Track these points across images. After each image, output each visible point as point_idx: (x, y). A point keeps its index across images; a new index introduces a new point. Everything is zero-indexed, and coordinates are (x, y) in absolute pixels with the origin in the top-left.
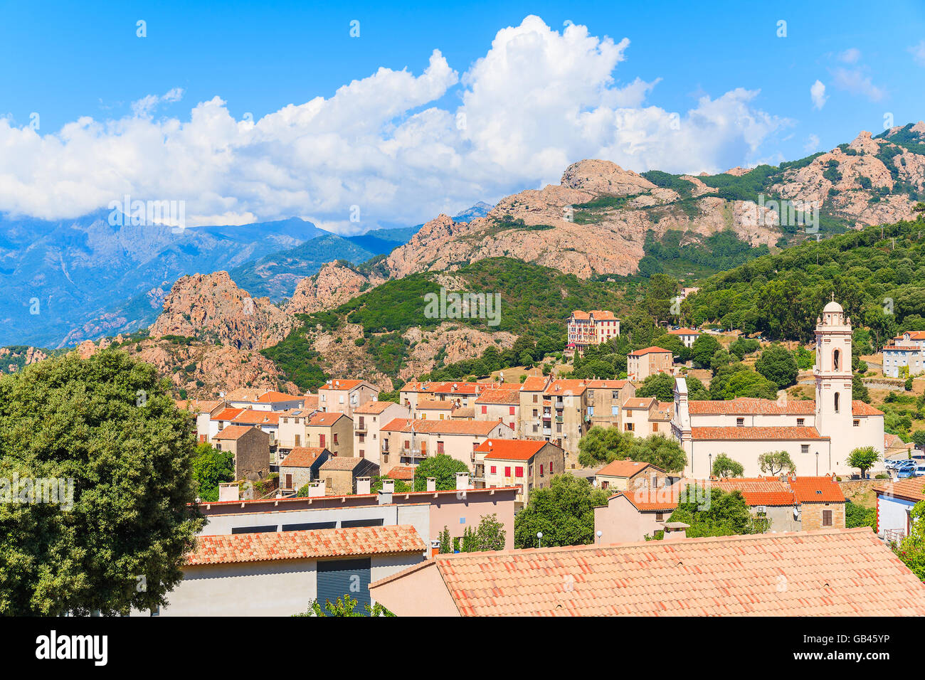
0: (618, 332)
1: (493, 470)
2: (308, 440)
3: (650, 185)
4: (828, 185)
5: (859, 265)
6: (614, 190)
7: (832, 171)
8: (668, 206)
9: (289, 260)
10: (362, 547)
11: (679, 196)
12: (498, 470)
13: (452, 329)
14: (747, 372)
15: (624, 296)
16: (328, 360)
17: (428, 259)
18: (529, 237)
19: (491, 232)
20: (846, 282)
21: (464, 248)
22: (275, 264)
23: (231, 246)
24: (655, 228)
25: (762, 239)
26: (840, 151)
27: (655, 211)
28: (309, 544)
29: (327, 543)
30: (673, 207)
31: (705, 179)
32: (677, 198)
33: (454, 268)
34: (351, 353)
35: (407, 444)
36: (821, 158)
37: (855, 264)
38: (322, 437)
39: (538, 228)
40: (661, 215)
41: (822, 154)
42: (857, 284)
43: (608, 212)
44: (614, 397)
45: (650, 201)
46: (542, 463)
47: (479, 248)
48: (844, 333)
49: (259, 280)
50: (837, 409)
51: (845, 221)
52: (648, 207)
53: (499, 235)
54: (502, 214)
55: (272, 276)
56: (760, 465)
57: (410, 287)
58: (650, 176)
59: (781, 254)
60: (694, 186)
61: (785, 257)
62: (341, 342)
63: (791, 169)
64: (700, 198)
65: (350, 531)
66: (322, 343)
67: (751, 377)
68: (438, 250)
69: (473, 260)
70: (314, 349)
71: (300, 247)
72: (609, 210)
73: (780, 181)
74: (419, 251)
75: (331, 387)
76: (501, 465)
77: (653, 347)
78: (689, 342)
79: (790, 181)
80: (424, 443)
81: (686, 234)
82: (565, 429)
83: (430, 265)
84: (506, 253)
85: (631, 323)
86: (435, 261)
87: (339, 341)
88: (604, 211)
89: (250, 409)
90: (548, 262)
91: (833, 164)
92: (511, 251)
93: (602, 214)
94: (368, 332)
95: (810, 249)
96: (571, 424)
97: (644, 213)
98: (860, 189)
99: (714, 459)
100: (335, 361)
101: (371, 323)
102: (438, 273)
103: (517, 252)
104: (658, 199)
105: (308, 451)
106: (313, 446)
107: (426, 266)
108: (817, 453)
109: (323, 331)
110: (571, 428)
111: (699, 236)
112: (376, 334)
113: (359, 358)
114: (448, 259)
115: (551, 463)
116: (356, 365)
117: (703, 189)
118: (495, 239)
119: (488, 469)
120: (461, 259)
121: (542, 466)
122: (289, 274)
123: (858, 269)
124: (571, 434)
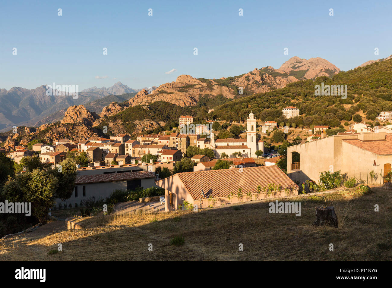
0: (193, 121)
1: (164, 158)
2: (112, 151)
3: (200, 82)
4: (246, 82)
6: (191, 83)
7: (248, 79)
10: (139, 176)
12: (165, 158)
14: (227, 131)
17: (140, 101)
18: (168, 96)
19: (158, 94)
21: (150, 98)
24: (202, 93)
25: (230, 96)
26: (250, 73)
27: (202, 89)
28: (125, 176)
29: (129, 176)
30: (206, 88)
31: (215, 81)
32: (207, 85)
33: (147, 104)
34: (119, 127)
35: (140, 151)
36: (245, 75)
38: (116, 150)
39: (170, 93)
45: (200, 86)
47: (154, 98)
48: (254, 121)
50: (252, 141)
51: (251, 92)
52: (200, 88)
53: (160, 95)
54: (160, 89)
58: (200, 79)
60: (212, 82)
63: (237, 78)
64: (214, 85)
65: (135, 173)
68: (143, 99)
69: (153, 102)
70: (109, 126)
72: (189, 88)
73: (235, 81)
74: (138, 99)
75: (117, 136)
76: (166, 156)
79: (237, 81)
80: (144, 151)
81: (210, 95)
82: (182, 147)
83: (141, 103)
84: (162, 100)
85: (196, 119)
86: (142, 102)
87: (116, 124)
89: (96, 142)
90: (173, 103)
91: (248, 77)
92: (163, 99)
93: (187, 89)
94: (124, 121)
96: (183, 145)
98: (255, 84)
99: (221, 154)
101: (125, 119)
102: (143, 105)
103: (165, 100)
104: (202, 85)
105: (113, 154)
106: (114, 152)
107: (140, 104)
108: (247, 152)
109: (111, 121)
111: (213, 96)
112: (126, 122)
114: (145, 102)
117: (214, 83)
118: (159, 96)
119: (162, 158)
120: (149, 101)
124: (184, 148)
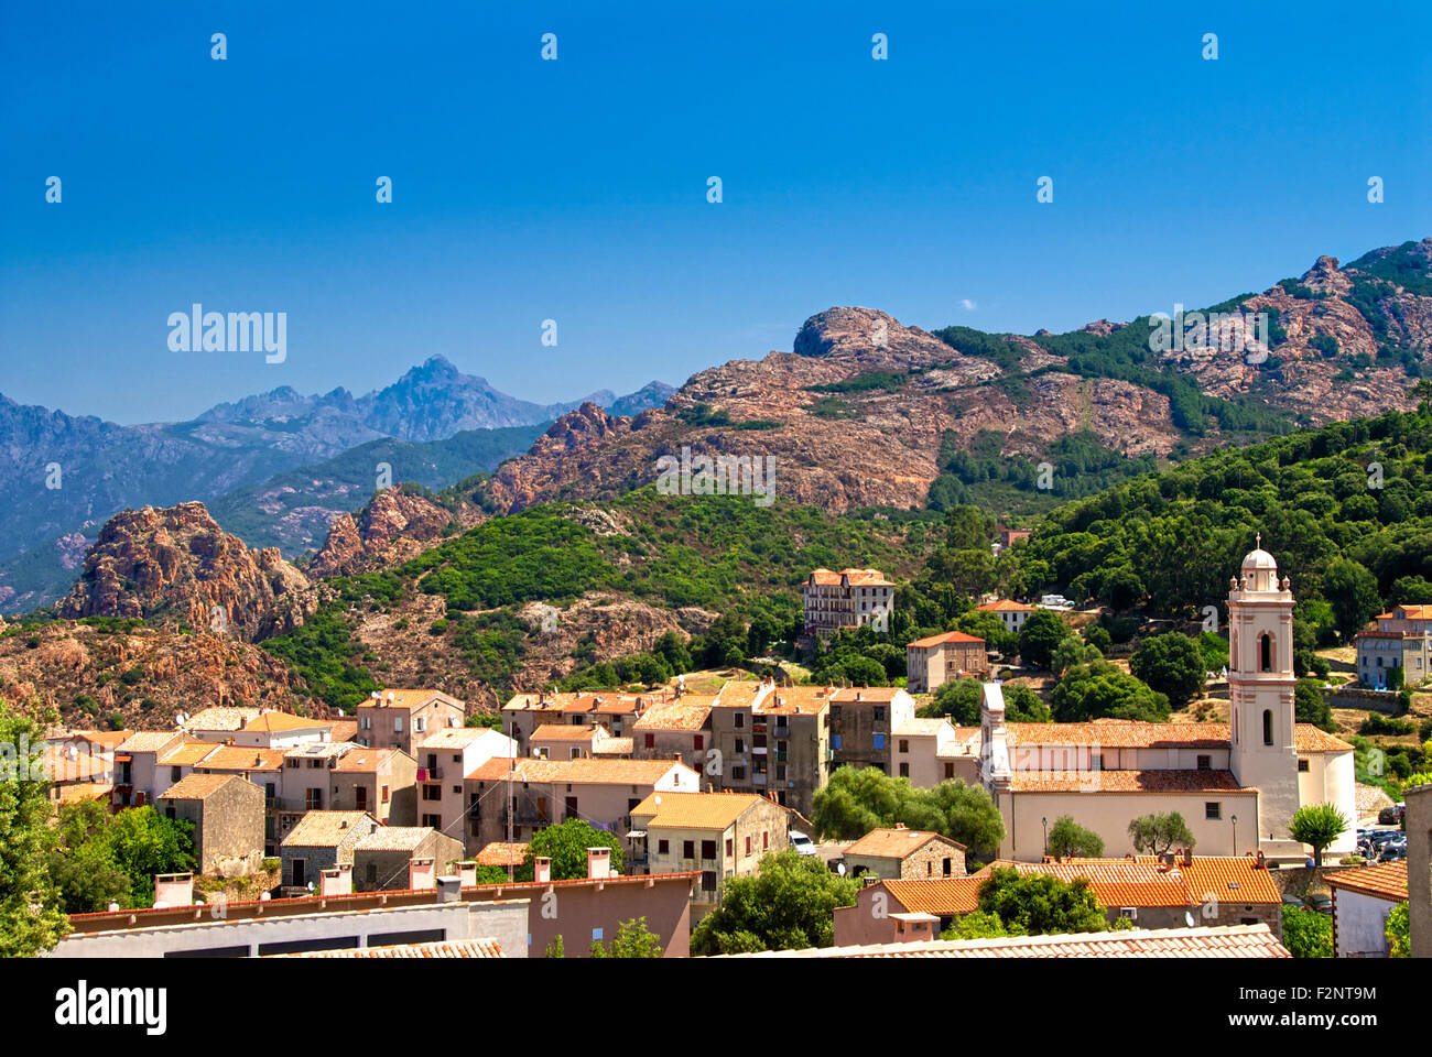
0: (891, 608)
1: (664, 847)
3: (950, 351)
5: (1314, 489)
6: (887, 360)
8: (980, 389)
9: (316, 483)
11: (999, 371)
12: (671, 846)
13: (602, 603)
14: (1114, 676)
15: (903, 544)
16: (383, 659)
20: (1290, 518)
22: (291, 490)
23: (211, 458)
24: (957, 427)
25: (1146, 444)
26: (1283, 291)
27: (959, 396)
30: (988, 389)
31: (1044, 342)
32: (996, 375)
34: (423, 646)
36: (1248, 304)
37: (1306, 488)
39: (755, 425)
40: (969, 402)
41: (1251, 296)
42: (1311, 522)
43: (876, 400)
44: (876, 718)
45: (949, 380)
46: (749, 835)
47: (651, 461)
48: (1279, 606)
49: (262, 518)
50: (1268, 740)
51: (1292, 413)
52: (946, 390)
53: (687, 438)
54: (690, 402)
55: (286, 511)
56: (1133, 838)
57: (529, 530)
58: (947, 336)
59: (1175, 470)
60: (1024, 352)
61: (1183, 476)
62: (406, 627)
64: (1036, 374)
66: (374, 628)
67: (1122, 686)
70: (358, 640)
71: (335, 460)
72: (877, 395)
74: (546, 467)
76: (677, 838)
77: (953, 633)
78: (1015, 624)
80: (543, 801)
81: (1012, 436)
82: (792, 774)
85: (912, 591)
86: (574, 484)
87: (402, 625)
88: (869, 396)
93: (865, 401)
94: (455, 609)
95: (1227, 462)
96: (801, 764)
97: (940, 401)
98: (1318, 358)
99: (1051, 826)
100: (396, 661)
101: (461, 593)
102: (578, 504)
104: (963, 375)
108: (1234, 817)
109: (376, 607)
110: (802, 772)
111: (1035, 440)
112: (469, 613)
113: (437, 656)
115: (765, 834)
116: (434, 667)
117: (1041, 358)
118: (679, 445)
119: (654, 845)
121: (748, 839)
122: (316, 508)
123: (1313, 496)
124: (802, 783)
